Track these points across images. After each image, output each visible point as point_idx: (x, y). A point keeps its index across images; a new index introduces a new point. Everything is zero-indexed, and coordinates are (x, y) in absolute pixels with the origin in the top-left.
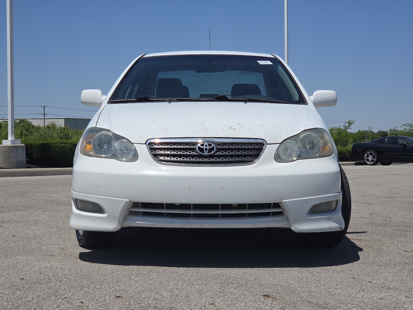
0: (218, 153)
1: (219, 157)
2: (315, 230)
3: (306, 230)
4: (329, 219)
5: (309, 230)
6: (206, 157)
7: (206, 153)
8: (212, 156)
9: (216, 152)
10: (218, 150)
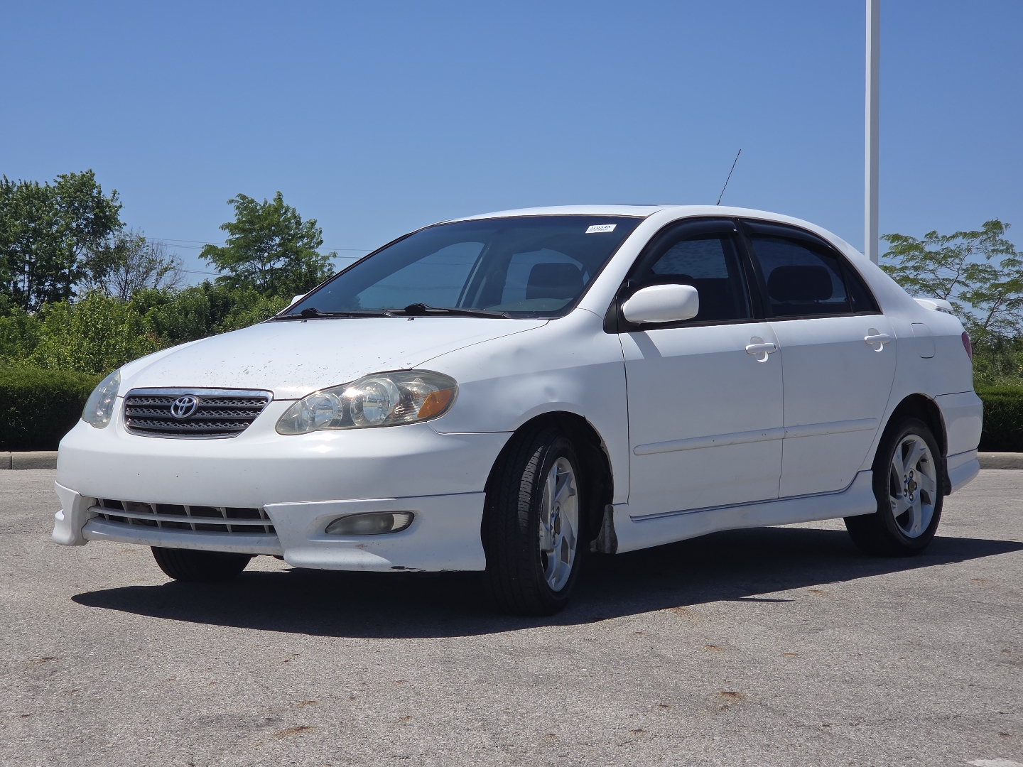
0: (198, 416)
1: (205, 421)
2: (325, 564)
3: (307, 564)
4: (361, 547)
5: (313, 564)
6: (180, 421)
7: (180, 415)
8: (188, 421)
9: (194, 413)
10: (200, 409)
